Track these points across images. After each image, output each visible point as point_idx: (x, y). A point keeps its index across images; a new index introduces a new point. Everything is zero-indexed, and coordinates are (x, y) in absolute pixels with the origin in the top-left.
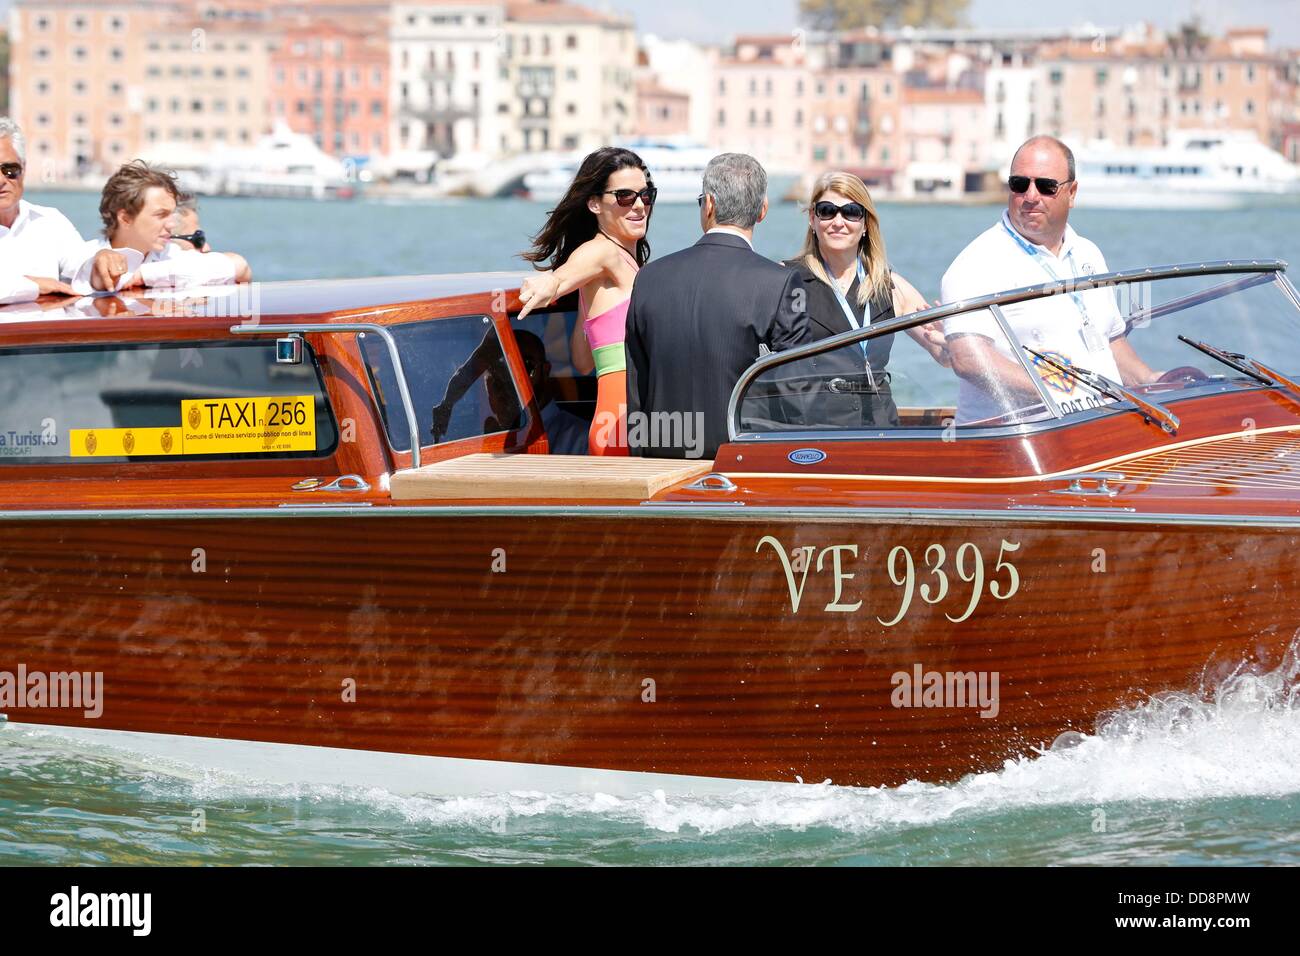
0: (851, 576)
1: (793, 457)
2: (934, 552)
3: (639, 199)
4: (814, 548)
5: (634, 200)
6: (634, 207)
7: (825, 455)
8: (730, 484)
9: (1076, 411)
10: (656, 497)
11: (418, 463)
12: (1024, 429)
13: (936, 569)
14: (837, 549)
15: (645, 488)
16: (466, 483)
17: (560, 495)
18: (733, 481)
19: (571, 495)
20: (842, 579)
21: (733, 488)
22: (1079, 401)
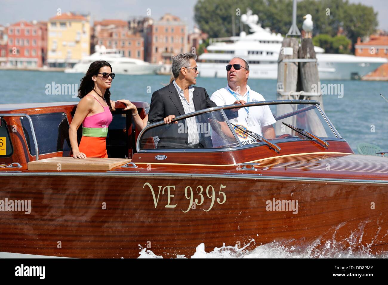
0: (173, 196)
1: (157, 157)
2: (199, 188)
3: (110, 76)
4: (162, 187)
5: (108, 76)
6: (108, 79)
7: (167, 157)
8: (136, 166)
9: (247, 144)
10: (112, 170)
11: (38, 159)
12: (231, 149)
13: (200, 194)
14: (169, 187)
15: (108, 167)
16: (52, 165)
17: (82, 169)
18: (137, 165)
19: (85, 169)
20: (170, 197)
21: (137, 167)
22: (248, 141)
